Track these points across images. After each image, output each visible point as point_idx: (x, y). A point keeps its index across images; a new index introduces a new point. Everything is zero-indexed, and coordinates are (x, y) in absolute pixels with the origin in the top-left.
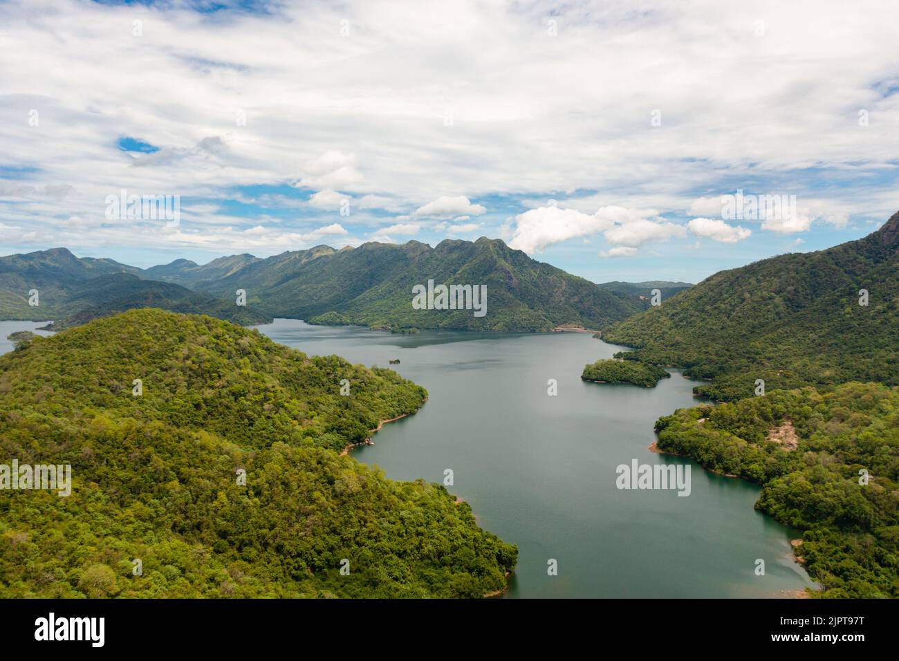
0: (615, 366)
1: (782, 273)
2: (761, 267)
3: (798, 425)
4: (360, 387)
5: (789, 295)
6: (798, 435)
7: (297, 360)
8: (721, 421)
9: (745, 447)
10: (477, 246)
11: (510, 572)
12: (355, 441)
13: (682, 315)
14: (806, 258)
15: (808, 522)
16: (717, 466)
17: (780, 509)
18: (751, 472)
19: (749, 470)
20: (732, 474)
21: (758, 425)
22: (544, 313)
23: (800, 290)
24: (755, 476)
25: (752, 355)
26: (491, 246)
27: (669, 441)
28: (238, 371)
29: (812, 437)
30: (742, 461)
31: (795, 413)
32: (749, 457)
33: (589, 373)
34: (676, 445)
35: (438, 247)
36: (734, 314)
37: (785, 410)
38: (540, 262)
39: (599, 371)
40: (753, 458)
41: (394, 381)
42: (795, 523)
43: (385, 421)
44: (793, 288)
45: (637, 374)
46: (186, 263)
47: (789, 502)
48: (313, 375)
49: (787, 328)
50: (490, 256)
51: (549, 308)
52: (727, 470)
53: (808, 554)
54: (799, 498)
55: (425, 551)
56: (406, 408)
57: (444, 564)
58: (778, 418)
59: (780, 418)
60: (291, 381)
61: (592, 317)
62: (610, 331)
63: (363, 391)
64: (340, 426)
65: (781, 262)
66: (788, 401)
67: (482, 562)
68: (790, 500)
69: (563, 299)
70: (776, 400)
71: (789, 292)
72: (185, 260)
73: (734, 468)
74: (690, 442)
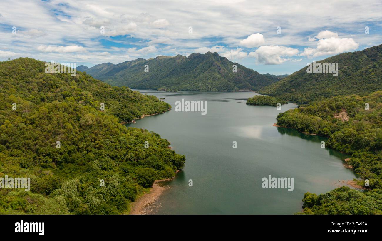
0: (262, 98)
1: (342, 61)
2: (332, 59)
3: (349, 111)
4: (135, 100)
5: (345, 70)
6: (349, 116)
7: (105, 87)
8: (309, 112)
9: (321, 121)
10: (206, 56)
11: (180, 170)
12: (126, 121)
13: (295, 81)
14: (354, 54)
15: (354, 150)
16: (306, 130)
17: (339, 145)
18: (324, 132)
19: (322, 131)
20: (314, 134)
21: (328, 112)
22: (235, 84)
23: (350, 67)
24: (326, 133)
25: (327, 95)
26: (212, 55)
27: (283, 121)
28: (69, 86)
29: (356, 115)
30: (319, 127)
31: (347, 106)
32: (323, 125)
33: (250, 101)
34: (286, 122)
35: (189, 57)
36: (319, 79)
37: (343, 105)
38: (234, 62)
39: (254, 100)
40: (325, 125)
41: (155, 101)
42: (347, 151)
43: (146, 116)
44: (347, 67)
45: (272, 101)
46: (83, 67)
47: (344, 141)
48: (112, 94)
49: (344, 83)
50: (211, 59)
51: (237, 82)
52: (311, 132)
53: (355, 163)
54: (350, 138)
55: (129, 156)
56: (158, 110)
57: (140, 164)
58: (338, 109)
59: (340, 108)
60: (99, 95)
61: (256, 86)
62: (263, 90)
63: (137, 102)
64: (119, 113)
65: (342, 56)
66: (344, 100)
67: (161, 162)
68: (344, 140)
69: (243, 78)
70: (338, 100)
71: (345, 69)
72: (83, 66)
73: (315, 131)
74: (293, 121)
